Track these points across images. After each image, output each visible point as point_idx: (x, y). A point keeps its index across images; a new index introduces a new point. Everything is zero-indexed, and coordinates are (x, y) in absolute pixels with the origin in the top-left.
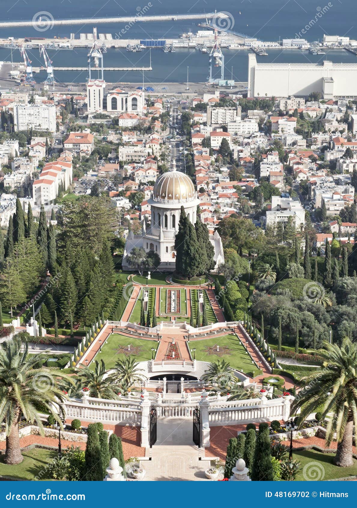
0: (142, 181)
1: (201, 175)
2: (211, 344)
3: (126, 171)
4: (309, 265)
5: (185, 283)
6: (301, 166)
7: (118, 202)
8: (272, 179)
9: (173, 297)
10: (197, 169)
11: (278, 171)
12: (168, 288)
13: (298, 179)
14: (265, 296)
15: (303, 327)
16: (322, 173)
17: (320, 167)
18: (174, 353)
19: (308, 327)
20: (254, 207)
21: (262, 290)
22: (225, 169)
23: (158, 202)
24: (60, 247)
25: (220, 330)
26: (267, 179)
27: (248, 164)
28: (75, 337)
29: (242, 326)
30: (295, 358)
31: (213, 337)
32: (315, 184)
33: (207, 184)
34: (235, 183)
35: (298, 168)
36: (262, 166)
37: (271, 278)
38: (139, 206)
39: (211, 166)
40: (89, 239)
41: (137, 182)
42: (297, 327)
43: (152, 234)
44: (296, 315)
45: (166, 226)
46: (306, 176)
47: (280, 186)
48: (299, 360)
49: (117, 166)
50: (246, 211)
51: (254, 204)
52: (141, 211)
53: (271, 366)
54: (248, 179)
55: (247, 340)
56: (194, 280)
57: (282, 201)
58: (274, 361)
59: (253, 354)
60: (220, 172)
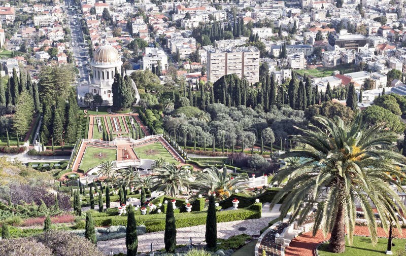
0: (55, 40)
1: (94, 34)
2: (148, 149)
3: (42, 32)
4: (192, 98)
5: (120, 113)
6: (158, 25)
7: (41, 55)
8: (141, 35)
9: (115, 122)
10: (90, 29)
11: (144, 29)
12: (111, 116)
13: (157, 34)
14: (171, 118)
15: (197, 135)
16: (173, 29)
17: (170, 26)
18: (127, 156)
19: (200, 135)
20: (133, 54)
21: (168, 114)
22: (108, 29)
23: (98, 64)
24: (41, 96)
25: (151, 140)
26: (138, 35)
27: (123, 25)
28: (64, 150)
29: (162, 137)
30: (195, 153)
31: (147, 144)
32: (170, 37)
33: (100, 40)
34: (117, 38)
35: (157, 27)
36: (133, 26)
37: (171, 107)
38: (56, 57)
39: (99, 28)
40: (59, 89)
41: (51, 40)
42: (193, 135)
43: (94, 84)
44: (191, 128)
45: (103, 78)
46: (162, 32)
47: (147, 39)
48: (197, 154)
49: (34, 30)
50: (128, 58)
51: (132, 52)
52: (57, 60)
53: (184, 159)
54: (125, 35)
55: (167, 145)
56: (124, 110)
57: (152, 50)
58: (186, 156)
59: (172, 153)
60: (106, 31)
